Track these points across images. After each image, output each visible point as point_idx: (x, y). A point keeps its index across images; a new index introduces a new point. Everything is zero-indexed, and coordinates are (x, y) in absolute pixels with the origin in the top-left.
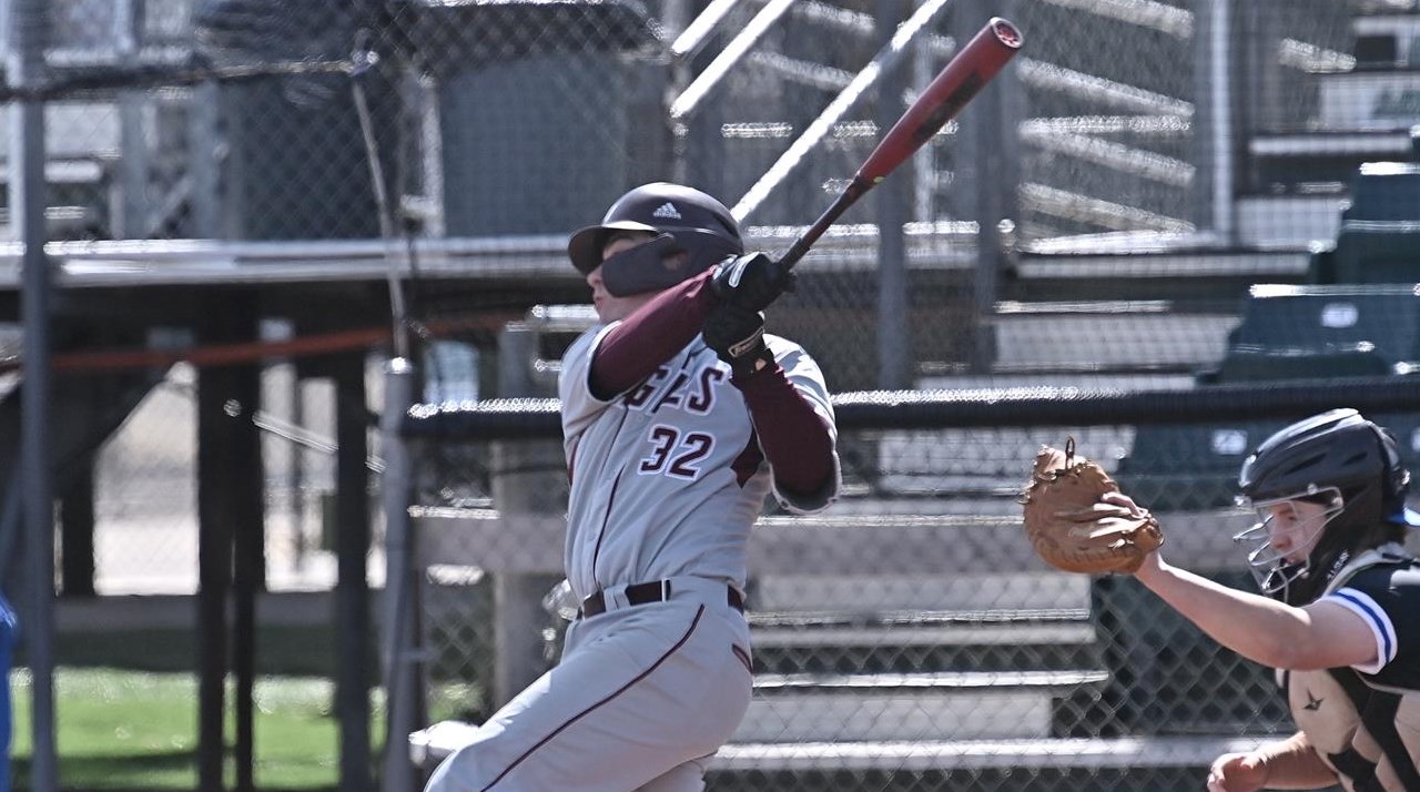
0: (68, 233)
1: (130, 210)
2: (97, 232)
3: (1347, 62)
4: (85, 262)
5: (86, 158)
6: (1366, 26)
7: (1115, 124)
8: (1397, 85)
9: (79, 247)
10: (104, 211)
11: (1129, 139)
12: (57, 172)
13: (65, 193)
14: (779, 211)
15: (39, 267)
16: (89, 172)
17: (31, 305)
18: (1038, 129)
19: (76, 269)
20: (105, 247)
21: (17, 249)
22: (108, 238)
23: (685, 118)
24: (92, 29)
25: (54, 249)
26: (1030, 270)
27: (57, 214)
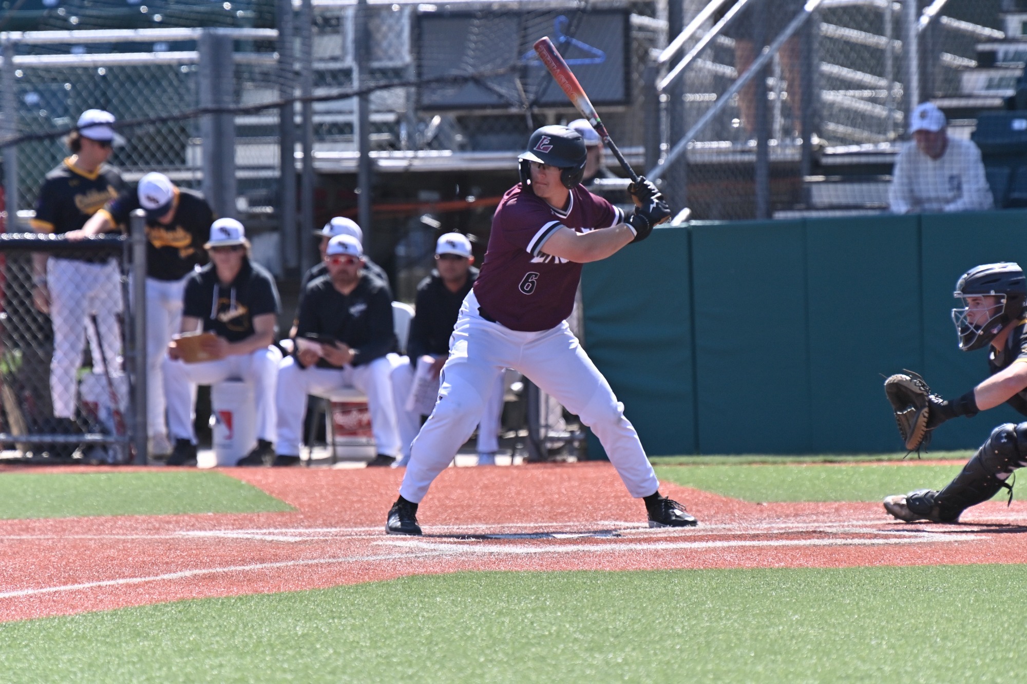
0: (381, 147)
1: (410, 136)
2: (393, 146)
3: (973, 63)
4: (389, 161)
5: (390, 111)
6: (981, 47)
7: (867, 93)
8: (996, 74)
9: (384, 154)
10: (397, 136)
11: (873, 100)
12: (376, 118)
13: (379, 127)
14: (709, 134)
15: (366, 163)
16: (391, 117)
17: (363, 179)
18: (829, 95)
19: (383, 163)
20: (397, 154)
21: (356, 154)
22: (399, 149)
23: (665, 90)
24: (392, 52)
25: (373, 154)
26: (825, 161)
27: (374, 137)
